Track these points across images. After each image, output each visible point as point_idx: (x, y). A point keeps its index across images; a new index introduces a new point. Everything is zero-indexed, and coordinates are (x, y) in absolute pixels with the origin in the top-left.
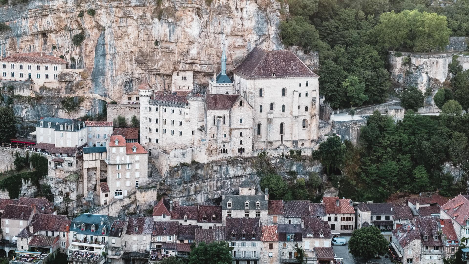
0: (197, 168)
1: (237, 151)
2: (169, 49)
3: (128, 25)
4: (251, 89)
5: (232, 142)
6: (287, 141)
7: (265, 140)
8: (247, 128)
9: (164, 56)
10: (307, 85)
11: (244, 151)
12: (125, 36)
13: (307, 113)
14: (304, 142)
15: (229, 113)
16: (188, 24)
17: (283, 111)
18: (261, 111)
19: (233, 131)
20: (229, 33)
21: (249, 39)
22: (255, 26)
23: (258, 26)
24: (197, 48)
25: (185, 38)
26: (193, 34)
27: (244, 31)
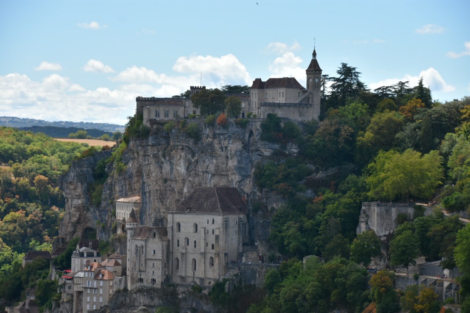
0: (126, 295)
1: (150, 281)
2: (172, 187)
3: (150, 163)
4: (171, 223)
5: (147, 272)
6: (197, 278)
8: (158, 260)
9: (170, 194)
10: (213, 222)
11: (155, 282)
12: (150, 174)
13: (214, 251)
14: (211, 281)
15: (145, 243)
16: (178, 162)
17: (195, 247)
18: (178, 246)
19: (147, 262)
20: (213, 172)
21: (232, 179)
22: (236, 165)
23: (240, 166)
24: (188, 186)
25: (179, 177)
26: (182, 172)
27: (228, 171)
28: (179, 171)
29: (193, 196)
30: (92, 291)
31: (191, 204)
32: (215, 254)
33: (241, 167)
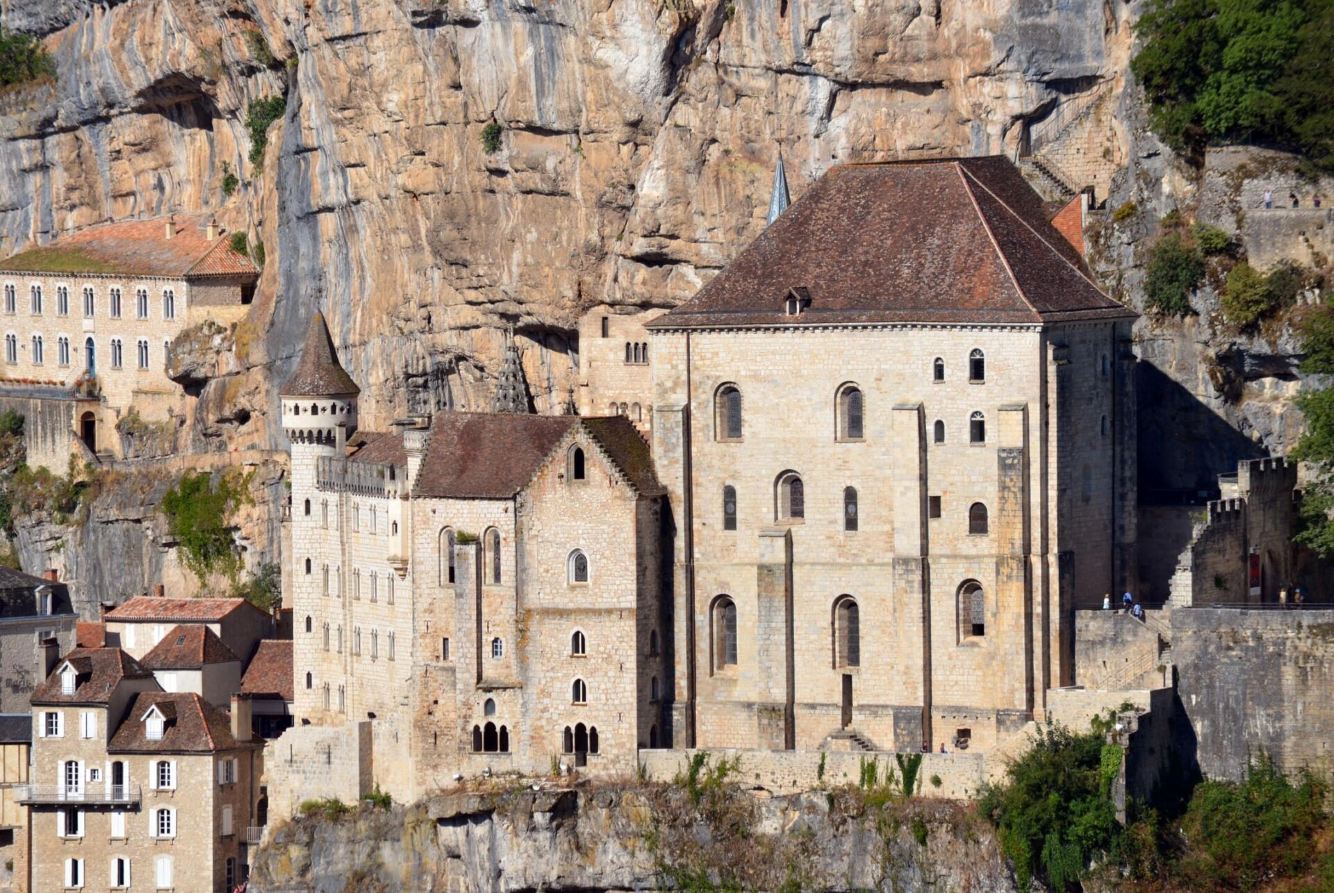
0: (381, 834)
1: (559, 740)
2: (543, 171)
4: (673, 390)
5: (533, 690)
6: (874, 710)
7: (754, 697)
8: (609, 612)
9: (531, 217)
10: (978, 370)
11: (595, 749)
12: (364, 97)
13: (986, 545)
14: (968, 724)
15: (511, 514)
17: (851, 523)
18: (730, 523)
19: (533, 626)
20: (847, 71)
21: (977, 106)
22: (1008, 19)
23: (1029, 20)
24: (669, 164)
25: (603, 105)
26: (632, 78)
27: (949, 57)
28: (612, 74)
29: (807, 220)
30: (55, 823)
31: (805, 270)
32: (1000, 562)
33: (1036, 27)
